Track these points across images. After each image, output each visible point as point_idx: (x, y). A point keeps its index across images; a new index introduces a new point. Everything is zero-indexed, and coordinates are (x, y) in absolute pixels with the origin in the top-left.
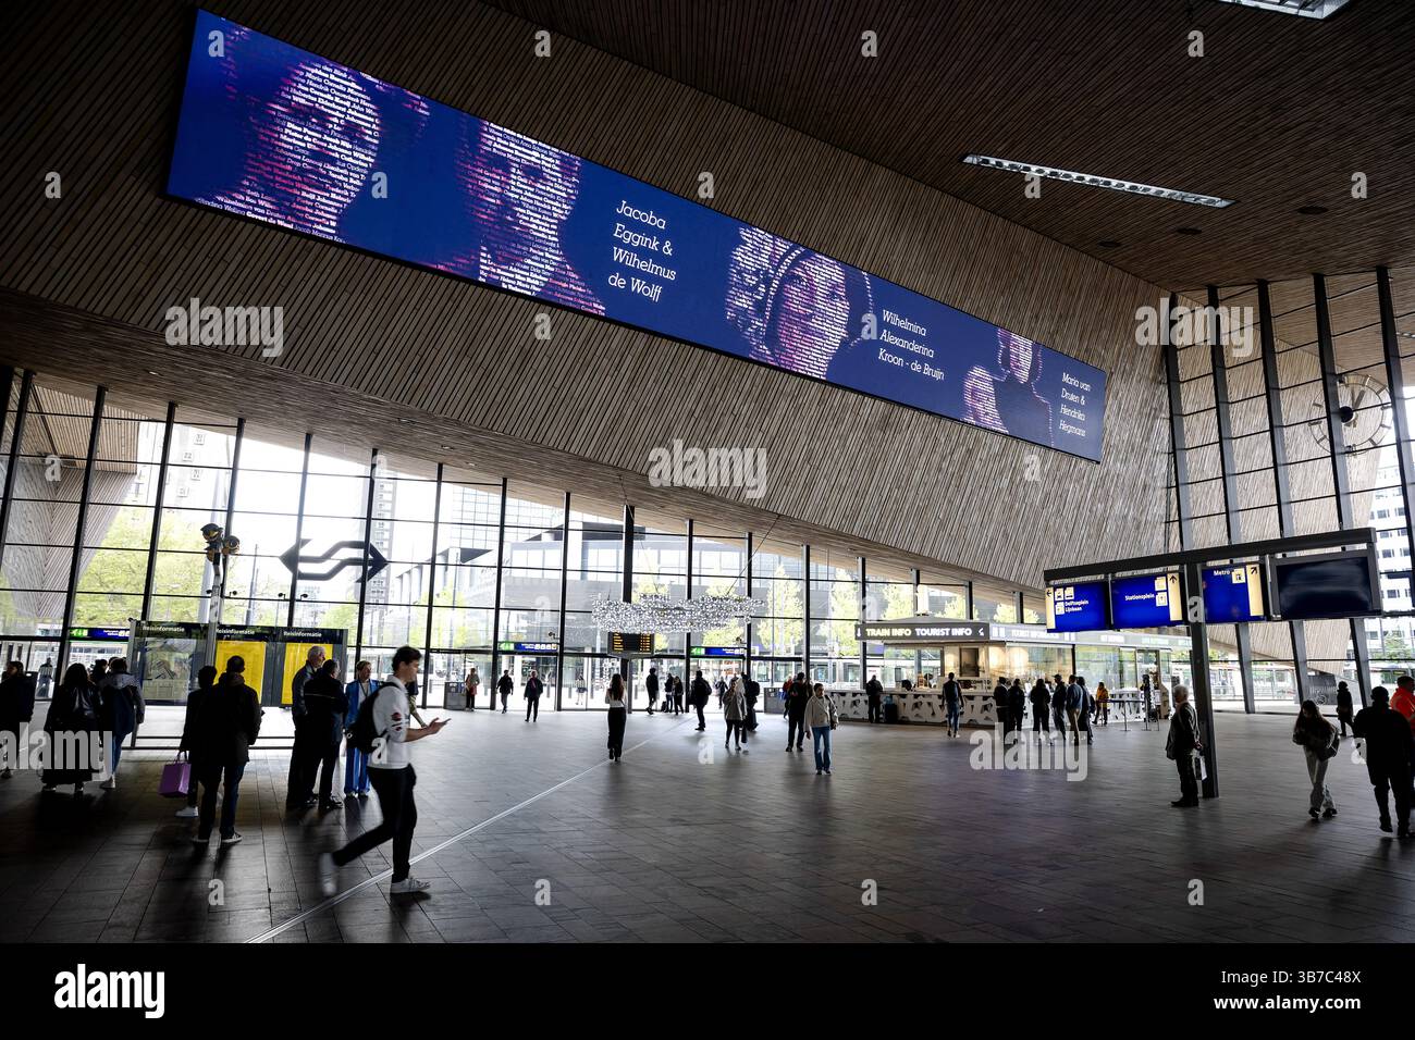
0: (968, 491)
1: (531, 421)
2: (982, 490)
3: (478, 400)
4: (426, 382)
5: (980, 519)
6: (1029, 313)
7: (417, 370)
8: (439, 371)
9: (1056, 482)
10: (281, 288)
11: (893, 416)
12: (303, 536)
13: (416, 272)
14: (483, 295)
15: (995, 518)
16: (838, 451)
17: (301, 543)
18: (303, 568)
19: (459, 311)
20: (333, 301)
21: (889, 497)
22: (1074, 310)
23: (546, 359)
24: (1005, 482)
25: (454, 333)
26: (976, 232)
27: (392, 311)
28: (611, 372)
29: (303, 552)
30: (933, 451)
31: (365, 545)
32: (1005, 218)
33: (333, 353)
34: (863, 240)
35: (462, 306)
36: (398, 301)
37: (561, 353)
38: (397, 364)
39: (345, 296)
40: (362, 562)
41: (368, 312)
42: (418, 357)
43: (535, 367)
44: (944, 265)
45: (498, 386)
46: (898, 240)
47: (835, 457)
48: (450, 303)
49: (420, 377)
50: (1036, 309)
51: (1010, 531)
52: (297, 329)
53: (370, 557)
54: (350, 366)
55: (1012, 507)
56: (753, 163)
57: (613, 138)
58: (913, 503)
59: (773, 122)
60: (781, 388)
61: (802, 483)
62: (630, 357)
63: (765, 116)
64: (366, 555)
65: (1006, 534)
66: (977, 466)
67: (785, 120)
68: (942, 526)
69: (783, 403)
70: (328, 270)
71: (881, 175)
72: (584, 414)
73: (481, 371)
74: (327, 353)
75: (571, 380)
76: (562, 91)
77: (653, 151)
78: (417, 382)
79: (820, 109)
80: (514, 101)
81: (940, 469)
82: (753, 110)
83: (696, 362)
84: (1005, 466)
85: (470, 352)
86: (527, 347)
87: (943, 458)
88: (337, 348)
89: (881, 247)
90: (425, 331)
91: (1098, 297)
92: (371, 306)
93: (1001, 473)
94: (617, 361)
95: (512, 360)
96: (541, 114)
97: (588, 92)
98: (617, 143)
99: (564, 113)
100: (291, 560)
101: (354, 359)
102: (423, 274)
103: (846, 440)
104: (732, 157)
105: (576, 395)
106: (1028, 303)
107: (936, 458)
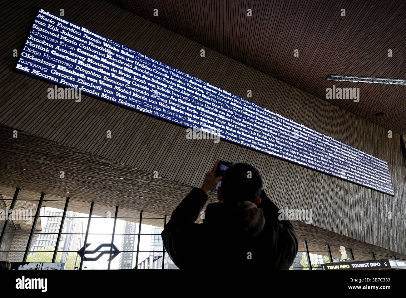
0: (349, 207)
1: (174, 172)
2: (355, 206)
3: (151, 162)
4: (128, 153)
5: (356, 218)
6: (355, 140)
7: (124, 148)
8: (134, 149)
9: (380, 203)
10: (64, 111)
11: (315, 176)
12: (87, 243)
13: (125, 110)
14: (152, 121)
15: (362, 217)
16: (297, 189)
17: (86, 245)
18: (87, 256)
19: (142, 126)
20: (87, 118)
21: (320, 209)
22: (370, 139)
23: (179, 147)
24: (362, 203)
25: (140, 134)
26: (331, 111)
27: (114, 123)
28: (206, 153)
29: (87, 249)
30: (333, 190)
31: (112, 245)
32: (339, 107)
33: (86, 139)
34: (293, 112)
35: (144, 124)
36: (117, 120)
37: (185, 145)
38: (115, 145)
39: (94, 116)
40: (110, 252)
41: (103, 123)
42: (124, 143)
43: (175, 150)
44: (323, 121)
45: (159, 157)
46: (305, 112)
47: (297, 191)
48: (139, 123)
49: (125, 151)
50: (357, 139)
51: (369, 223)
52: (70, 128)
53: (113, 250)
54: (93, 145)
55: (367, 213)
56: (251, 83)
57: (201, 70)
58: (330, 211)
59: (256, 70)
60: (272, 163)
61: (286, 202)
62: (213, 148)
63: (254, 68)
64: (111, 249)
65: (368, 225)
66: (350, 197)
67: (260, 70)
68: (343, 221)
69: (274, 168)
70: (86, 106)
71: (296, 91)
72: (196, 170)
73: (152, 150)
74: (83, 139)
75: (190, 156)
76: (181, 53)
77: (215, 76)
78: (123, 154)
79: (274, 60)
80: (164, 54)
81: (337, 197)
82: (249, 65)
83: (239, 152)
84: (361, 196)
85: (147, 142)
86: (171, 142)
87: (337, 193)
88: (88, 137)
89: (300, 114)
90: (128, 133)
91: (376, 135)
92: (105, 121)
93: (360, 199)
94: (208, 149)
95: (165, 146)
96: (174, 59)
97: (191, 54)
98: (202, 72)
99: (182, 60)
100: (82, 252)
101: (95, 142)
102: (128, 110)
103: (300, 184)
104: (244, 80)
105: (192, 162)
106: (354, 136)
107: (334, 193)
